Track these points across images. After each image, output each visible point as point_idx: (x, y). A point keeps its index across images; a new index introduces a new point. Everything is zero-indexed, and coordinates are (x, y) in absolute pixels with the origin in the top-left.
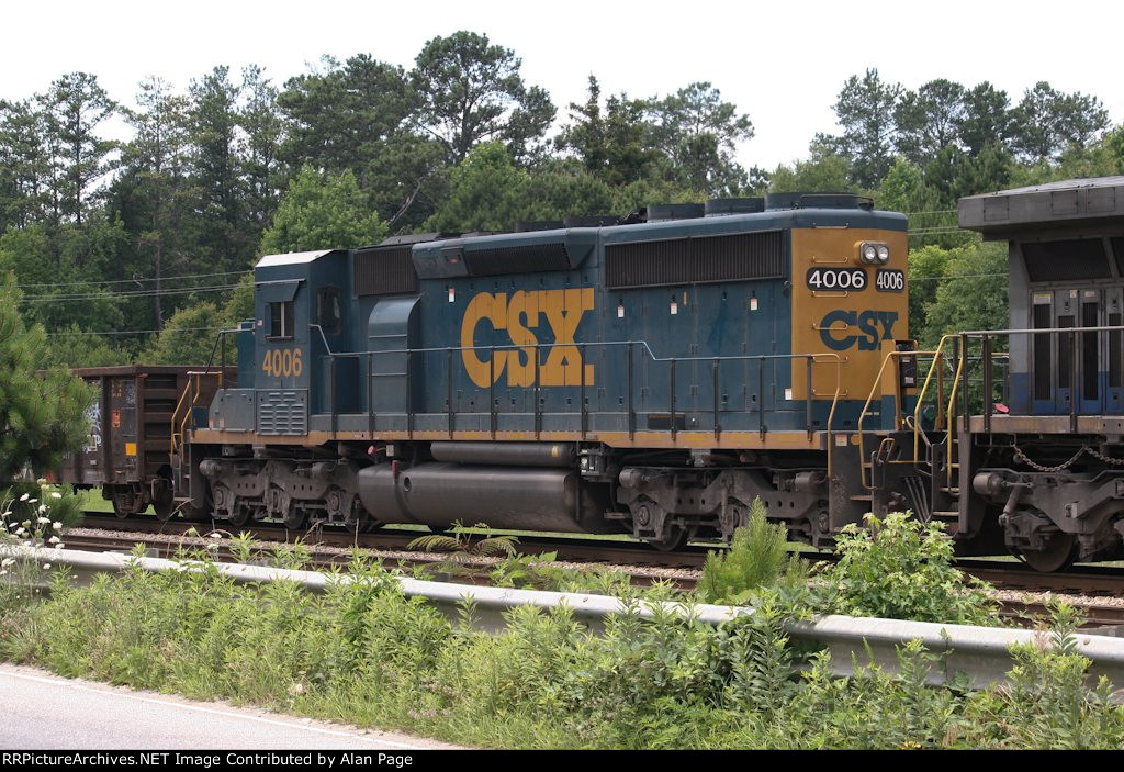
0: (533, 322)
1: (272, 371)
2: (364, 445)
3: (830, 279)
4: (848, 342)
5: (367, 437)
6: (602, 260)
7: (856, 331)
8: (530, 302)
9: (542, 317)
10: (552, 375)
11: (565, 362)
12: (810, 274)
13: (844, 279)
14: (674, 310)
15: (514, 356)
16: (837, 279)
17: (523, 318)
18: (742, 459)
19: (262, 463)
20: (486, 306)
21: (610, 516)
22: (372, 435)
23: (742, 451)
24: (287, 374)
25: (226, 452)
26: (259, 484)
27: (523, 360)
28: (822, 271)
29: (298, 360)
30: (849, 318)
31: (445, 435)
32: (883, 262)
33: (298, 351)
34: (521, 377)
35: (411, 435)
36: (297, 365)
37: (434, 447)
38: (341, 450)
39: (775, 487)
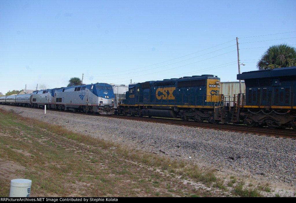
0: (166, 91)
3: (212, 86)
4: (214, 94)
6: (177, 83)
7: (215, 93)
8: (166, 89)
9: (168, 91)
10: (169, 98)
12: (209, 85)
13: (214, 86)
14: (188, 90)
15: (163, 96)
16: (213, 86)
17: (165, 91)
18: (200, 109)
19: (129, 108)
20: (159, 89)
21: (178, 116)
22: (144, 105)
23: (200, 108)
25: (124, 107)
26: (128, 111)
27: (165, 96)
28: (211, 85)
29: (134, 96)
30: (214, 91)
31: (154, 105)
32: (219, 84)
35: (149, 105)
37: (152, 107)
38: (139, 107)
39: (204, 113)
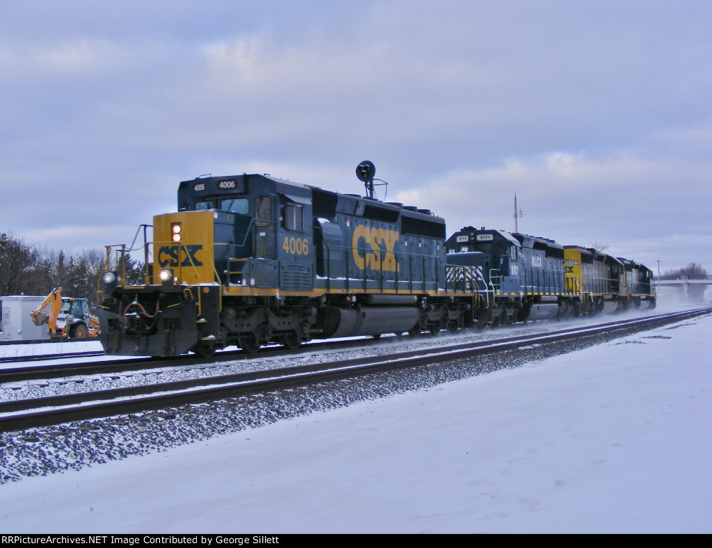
1: (289, 250)
2: (344, 296)
5: (345, 292)
6: (401, 221)
9: (383, 240)
11: (390, 261)
14: (420, 245)
22: (348, 291)
24: (299, 253)
27: (376, 259)
29: (306, 246)
31: (378, 291)
33: (305, 240)
34: (375, 266)
35: (365, 291)
36: (305, 248)
